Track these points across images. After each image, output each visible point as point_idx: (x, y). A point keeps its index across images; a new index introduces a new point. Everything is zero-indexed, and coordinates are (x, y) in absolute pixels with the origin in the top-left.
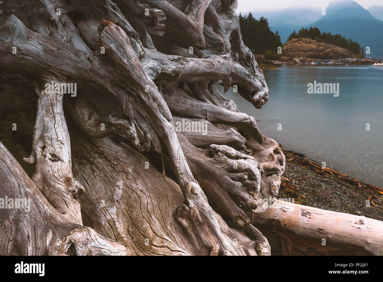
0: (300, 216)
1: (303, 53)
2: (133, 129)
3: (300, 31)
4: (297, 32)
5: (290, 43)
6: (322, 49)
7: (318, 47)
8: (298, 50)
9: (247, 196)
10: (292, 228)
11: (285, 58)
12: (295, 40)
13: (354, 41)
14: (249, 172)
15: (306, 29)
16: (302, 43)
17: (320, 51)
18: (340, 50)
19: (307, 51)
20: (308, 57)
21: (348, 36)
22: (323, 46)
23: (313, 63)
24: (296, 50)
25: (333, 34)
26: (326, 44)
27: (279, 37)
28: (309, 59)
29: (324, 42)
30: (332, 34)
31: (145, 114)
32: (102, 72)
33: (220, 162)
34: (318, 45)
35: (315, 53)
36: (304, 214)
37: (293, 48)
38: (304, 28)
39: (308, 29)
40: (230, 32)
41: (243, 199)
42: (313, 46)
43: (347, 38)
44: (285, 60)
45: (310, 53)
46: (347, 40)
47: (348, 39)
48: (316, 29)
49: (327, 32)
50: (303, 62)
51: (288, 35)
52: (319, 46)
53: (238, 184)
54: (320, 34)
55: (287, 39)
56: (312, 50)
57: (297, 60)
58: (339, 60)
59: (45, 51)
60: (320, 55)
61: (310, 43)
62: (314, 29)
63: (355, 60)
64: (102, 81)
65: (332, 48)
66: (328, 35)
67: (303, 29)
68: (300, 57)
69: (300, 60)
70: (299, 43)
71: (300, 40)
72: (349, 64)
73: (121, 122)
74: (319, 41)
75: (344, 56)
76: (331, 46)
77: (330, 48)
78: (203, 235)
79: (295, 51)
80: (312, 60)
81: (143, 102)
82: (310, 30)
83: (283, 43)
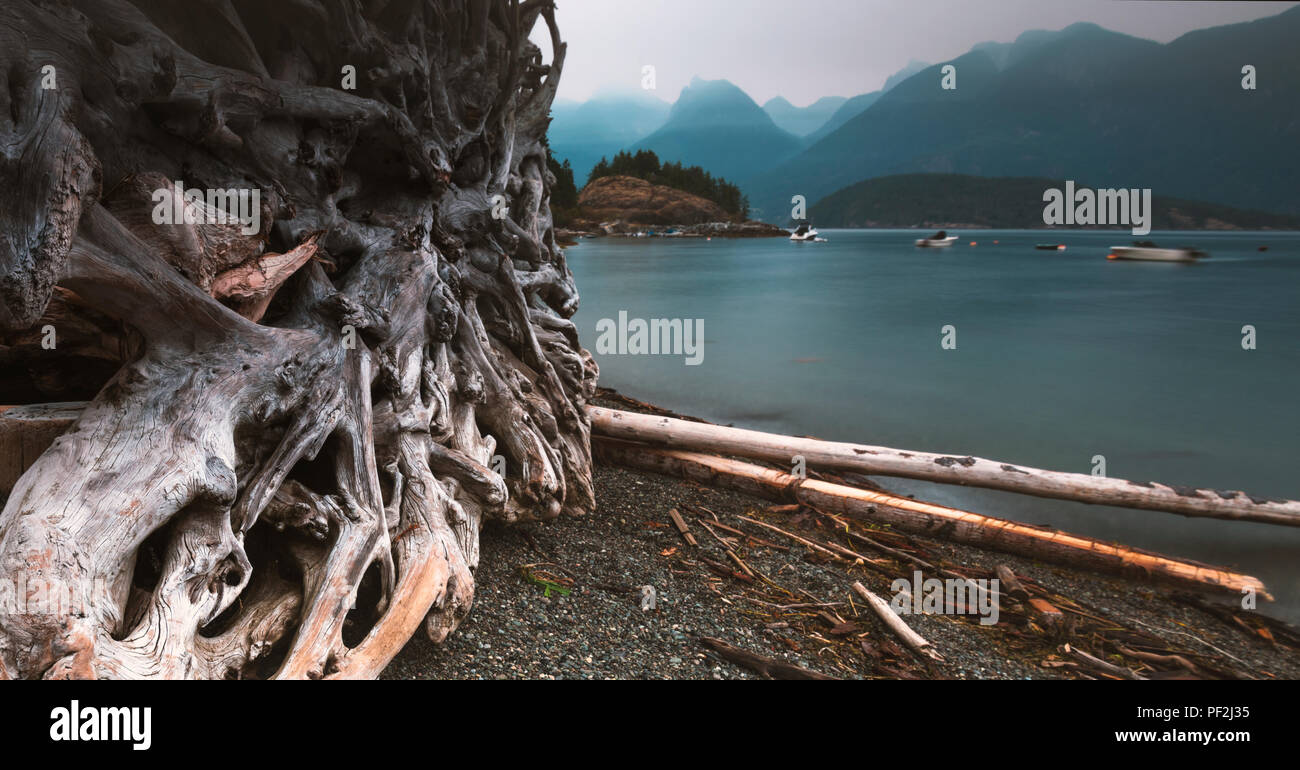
0: (612, 417)
1: (621, 210)
2: (511, 326)
3: (616, 158)
4: (610, 160)
5: (592, 187)
6: (659, 202)
7: (651, 198)
8: (610, 204)
9: (575, 380)
10: (604, 429)
11: (583, 222)
12: (604, 179)
13: (727, 182)
14: (577, 363)
15: (629, 154)
16: (619, 189)
17: (655, 207)
18: (699, 202)
19: (628, 207)
20: (631, 220)
21: (716, 171)
22: (662, 194)
23: (640, 234)
24: (605, 202)
25: (686, 165)
26: (669, 190)
27: (570, 173)
28: (631, 225)
29: (666, 184)
30: (683, 167)
31: (516, 315)
32: (498, 288)
33: (558, 355)
34: (653, 191)
35: (647, 211)
36: (615, 416)
37: (599, 198)
38: (626, 152)
39: (634, 154)
40: (544, 232)
41: (574, 383)
42: (642, 194)
43: (715, 175)
44: (582, 228)
45: (635, 210)
46: (714, 181)
47: (717, 178)
48: (651, 153)
49: (674, 162)
50: (619, 231)
51: (590, 169)
52: (654, 194)
53: (570, 371)
54: (659, 167)
55: (588, 178)
56: (638, 203)
57: (606, 228)
58: (694, 228)
59: (471, 275)
60: (655, 215)
61: (635, 186)
62: (645, 154)
63: (726, 226)
64: (497, 294)
65: (681, 200)
66: (675, 167)
67: (622, 153)
68: (614, 220)
69: (614, 227)
70: (613, 188)
71: (614, 180)
72: (714, 235)
73: (502, 321)
74: (654, 183)
75: (706, 218)
76: (680, 193)
77: (678, 199)
78: (555, 395)
79: (603, 206)
80: (639, 226)
81: (517, 307)
82: (636, 158)
83: (578, 187)
